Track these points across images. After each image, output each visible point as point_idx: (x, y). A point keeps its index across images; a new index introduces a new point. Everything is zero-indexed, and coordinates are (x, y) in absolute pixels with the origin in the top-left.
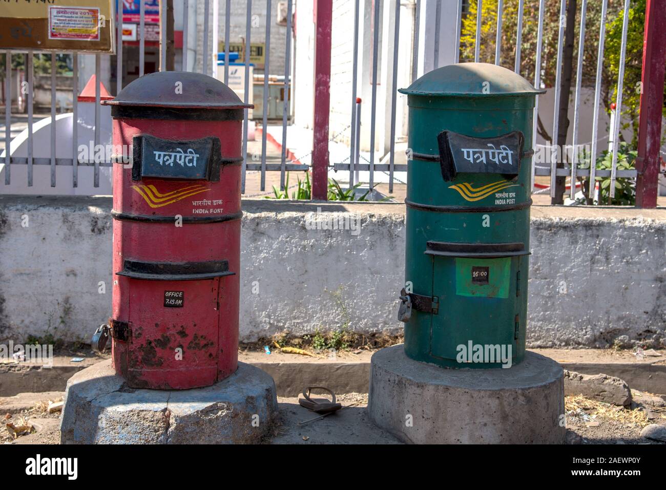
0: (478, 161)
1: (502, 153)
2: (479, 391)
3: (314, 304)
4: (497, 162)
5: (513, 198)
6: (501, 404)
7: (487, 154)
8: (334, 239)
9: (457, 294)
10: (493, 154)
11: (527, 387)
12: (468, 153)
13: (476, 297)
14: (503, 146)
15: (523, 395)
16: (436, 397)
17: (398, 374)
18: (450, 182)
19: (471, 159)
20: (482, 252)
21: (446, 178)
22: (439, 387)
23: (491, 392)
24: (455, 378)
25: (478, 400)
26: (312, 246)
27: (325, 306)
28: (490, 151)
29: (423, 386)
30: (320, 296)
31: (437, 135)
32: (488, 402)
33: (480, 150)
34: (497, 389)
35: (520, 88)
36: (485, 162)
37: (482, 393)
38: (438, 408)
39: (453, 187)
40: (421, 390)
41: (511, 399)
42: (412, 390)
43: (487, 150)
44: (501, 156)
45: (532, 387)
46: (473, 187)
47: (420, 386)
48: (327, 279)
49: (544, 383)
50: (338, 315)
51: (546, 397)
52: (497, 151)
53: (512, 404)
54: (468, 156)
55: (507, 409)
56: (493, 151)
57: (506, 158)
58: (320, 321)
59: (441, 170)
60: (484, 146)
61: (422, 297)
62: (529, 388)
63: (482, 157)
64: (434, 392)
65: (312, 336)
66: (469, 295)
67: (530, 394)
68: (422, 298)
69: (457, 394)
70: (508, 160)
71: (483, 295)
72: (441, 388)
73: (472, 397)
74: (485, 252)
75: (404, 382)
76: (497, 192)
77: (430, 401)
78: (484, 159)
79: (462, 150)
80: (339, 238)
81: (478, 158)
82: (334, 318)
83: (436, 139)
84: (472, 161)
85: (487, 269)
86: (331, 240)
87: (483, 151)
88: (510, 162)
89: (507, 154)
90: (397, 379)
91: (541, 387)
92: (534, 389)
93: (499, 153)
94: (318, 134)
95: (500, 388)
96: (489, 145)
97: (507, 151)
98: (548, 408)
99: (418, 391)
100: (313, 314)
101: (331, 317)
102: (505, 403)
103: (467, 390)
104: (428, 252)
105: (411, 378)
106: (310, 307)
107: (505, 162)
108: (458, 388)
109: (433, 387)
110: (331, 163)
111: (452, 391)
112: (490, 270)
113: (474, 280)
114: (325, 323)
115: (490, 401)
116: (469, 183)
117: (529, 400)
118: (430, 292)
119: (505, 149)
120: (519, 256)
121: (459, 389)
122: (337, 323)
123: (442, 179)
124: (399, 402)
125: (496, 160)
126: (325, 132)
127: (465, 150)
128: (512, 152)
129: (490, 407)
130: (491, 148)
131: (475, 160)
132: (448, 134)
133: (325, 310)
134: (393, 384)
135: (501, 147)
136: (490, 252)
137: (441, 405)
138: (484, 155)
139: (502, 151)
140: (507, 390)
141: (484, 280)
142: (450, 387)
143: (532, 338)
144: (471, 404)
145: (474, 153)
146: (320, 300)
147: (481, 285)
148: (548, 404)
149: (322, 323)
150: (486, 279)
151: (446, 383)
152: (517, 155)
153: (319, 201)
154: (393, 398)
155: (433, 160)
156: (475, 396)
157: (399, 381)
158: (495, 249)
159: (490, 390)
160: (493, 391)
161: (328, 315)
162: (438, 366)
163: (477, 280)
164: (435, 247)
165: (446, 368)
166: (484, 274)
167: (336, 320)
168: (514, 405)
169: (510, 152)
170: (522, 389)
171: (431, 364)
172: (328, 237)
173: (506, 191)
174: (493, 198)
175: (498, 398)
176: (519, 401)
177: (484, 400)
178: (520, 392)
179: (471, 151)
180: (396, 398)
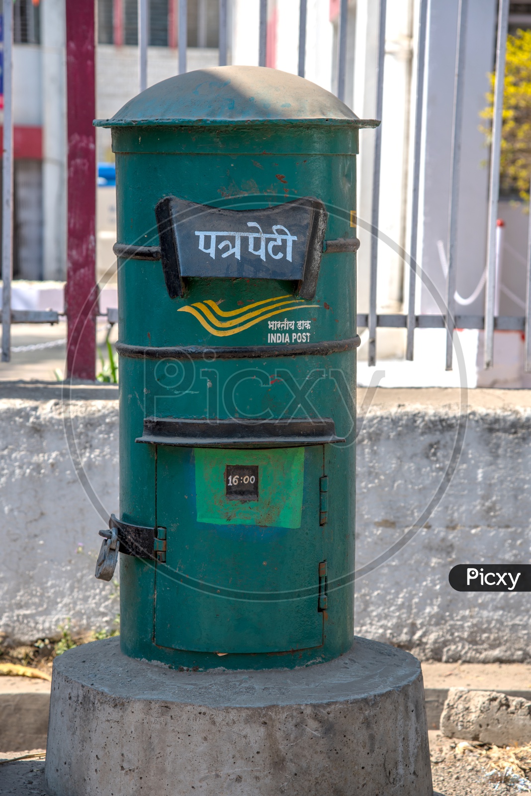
0: (225, 255)
1: (275, 240)
2: (227, 710)
3: (58, 577)
4: (263, 258)
5: (305, 330)
6: (270, 736)
7: (245, 241)
8: (97, 452)
9: (199, 520)
10: (257, 241)
11: (325, 701)
12: (208, 239)
13: (235, 526)
14: (279, 227)
15: (316, 717)
16: (146, 725)
17: (84, 683)
18: (179, 299)
19: (212, 252)
20: (242, 437)
21: (173, 292)
22: (153, 705)
23: (249, 712)
24: (189, 687)
25: (224, 729)
26: (53, 465)
27: (79, 581)
28: (251, 236)
29: (123, 704)
30: (70, 561)
31: (155, 207)
32: (244, 733)
33: (232, 234)
34: (262, 706)
35: (313, 112)
36: (238, 256)
37: (233, 715)
38: (149, 747)
39: (186, 309)
40: (121, 713)
41: (290, 725)
42: (106, 713)
43: (245, 234)
44: (271, 245)
45: (336, 703)
46: (223, 308)
47: (119, 704)
48: (83, 528)
49: (363, 696)
50: (106, 598)
51: (367, 723)
52: (264, 236)
53: (292, 737)
54: (207, 246)
55: (282, 747)
56: (256, 235)
57: (282, 248)
58: (69, 610)
59: (163, 275)
60: (240, 226)
61: (137, 529)
62: (329, 704)
63: (234, 247)
64: (142, 716)
65: (53, 642)
66: (222, 522)
67: (331, 715)
68: (138, 531)
69: (185, 717)
70: (285, 253)
71: (248, 522)
72: (155, 707)
73: (214, 723)
74: (248, 437)
75: (92, 698)
76: (273, 318)
77: (134, 735)
78: (237, 251)
79: (197, 233)
80: (107, 450)
81: (226, 248)
82: (98, 605)
83: (154, 213)
84: (213, 255)
85: (254, 470)
86: (91, 453)
87: (238, 236)
88: (289, 258)
89: (284, 242)
90: (81, 693)
91: (356, 702)
92: (338, 706)
93: (268, 240)
94: (74, 253)
95: (268, 704)
96: (250, 224)
97: (284, 237)
98: (372, 745)
99: (115, 714)
100: (56, 597)
101: (92, 603)
102: (279, 735)
103: (203, 710)
104: (146, 438)
105: (106, 690)
106: (49, 584)
107: (280, 256)
108: (186, 705)
109: (142, 706)
110: (103, 310)
111: (175, 711)
112: (260, 472)
113: (230, 491)
114: (79, 615)
115: (247, 730)
116: (215, 301)
117: (328, 728)
118: (152, 519)
119: (281, 232)
120: (322, 444)
121: (189, 708)
122: (104, 614)
123: (165, 294)
124: (83, 741)
125: (261, 253)
126: (87, 249)
127: (201, 235)
128: (295, 238)
129: (248, 744)
130: (254, 230)
131: (219, 252)
132: (172, 203)
133: (80, 589)
134: (74, 704)
135: (275, 228)
136: (259, 437)
137: (155, 741)
138: (238, 243)
139: (276, 236)
140: (283, 708)
141: (250, 493)
142: (172, 703)
143: (483, 642)
144: (210, 737)
145: (219, 239)
146: (71, 571)
147: (244, 502)
148: (372, 738)
149: (74, 616)
150: (254, 490)
151: (168, 697)
152: (303, 243)
153: (79, 381)
154: (74, 734)
155: (148, 255)
156: (218, 720)
157: (84, 697)
158: (270, 430)
159: (247, 708)
160: (253, 709)
161: (85, 599)
162: (167, 666)
163: (236, 493)
164: (159, 428)
165: (182, 670)
166: (248, 480)
167: (102, 609)
168: (296, 738)
169: (290, 239)
170: (314, 706)
171: (155, 662)
172: (85, 448)
173: (292, 316)
174: (262, 329)
175: (265, 723)
176: (308, 729)
177: (236, 728)
178: (308, 711)
179: (213, 235)
180: (78, 733)
